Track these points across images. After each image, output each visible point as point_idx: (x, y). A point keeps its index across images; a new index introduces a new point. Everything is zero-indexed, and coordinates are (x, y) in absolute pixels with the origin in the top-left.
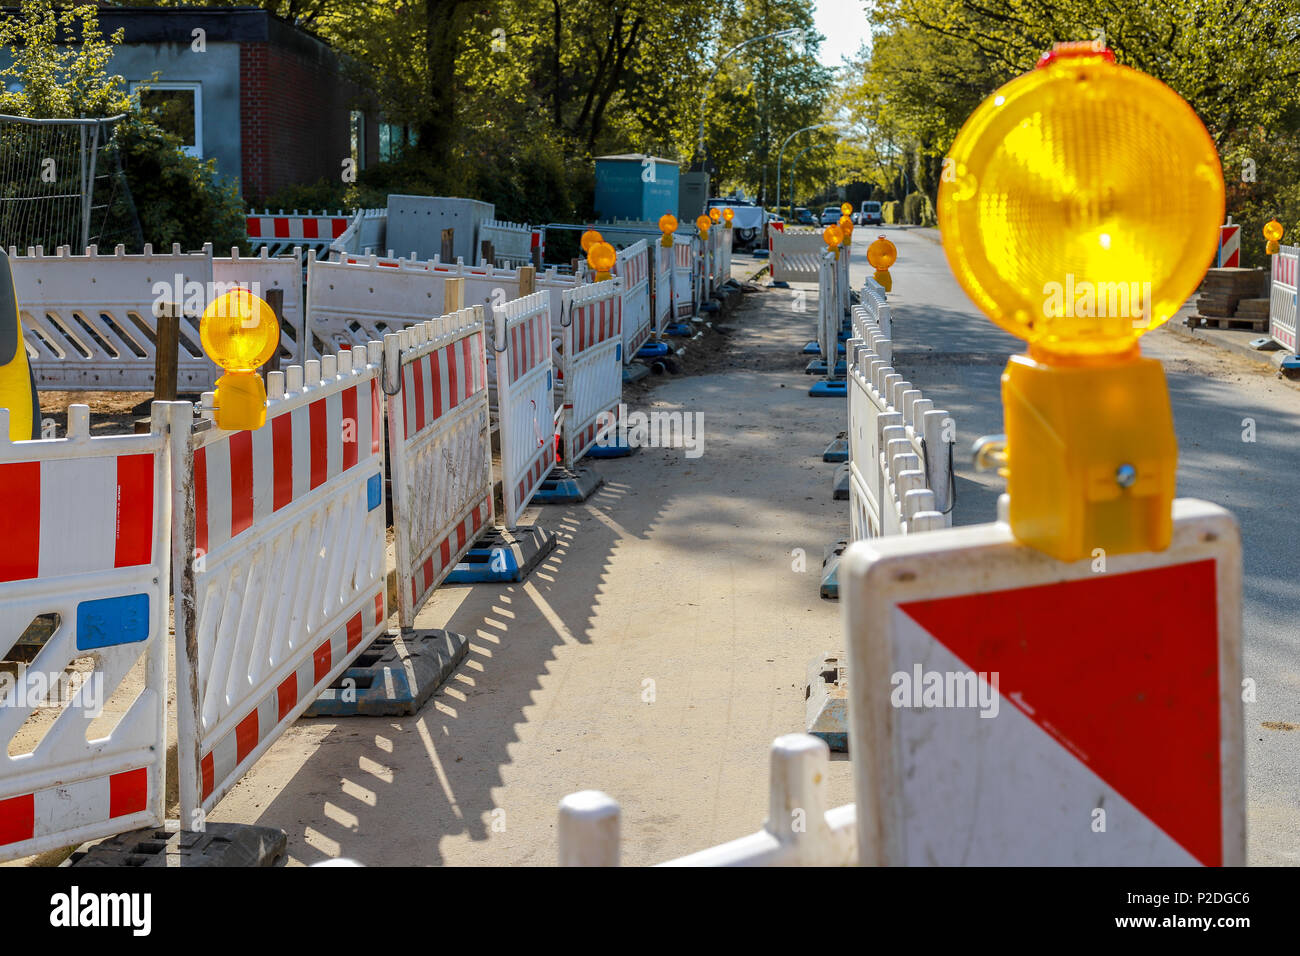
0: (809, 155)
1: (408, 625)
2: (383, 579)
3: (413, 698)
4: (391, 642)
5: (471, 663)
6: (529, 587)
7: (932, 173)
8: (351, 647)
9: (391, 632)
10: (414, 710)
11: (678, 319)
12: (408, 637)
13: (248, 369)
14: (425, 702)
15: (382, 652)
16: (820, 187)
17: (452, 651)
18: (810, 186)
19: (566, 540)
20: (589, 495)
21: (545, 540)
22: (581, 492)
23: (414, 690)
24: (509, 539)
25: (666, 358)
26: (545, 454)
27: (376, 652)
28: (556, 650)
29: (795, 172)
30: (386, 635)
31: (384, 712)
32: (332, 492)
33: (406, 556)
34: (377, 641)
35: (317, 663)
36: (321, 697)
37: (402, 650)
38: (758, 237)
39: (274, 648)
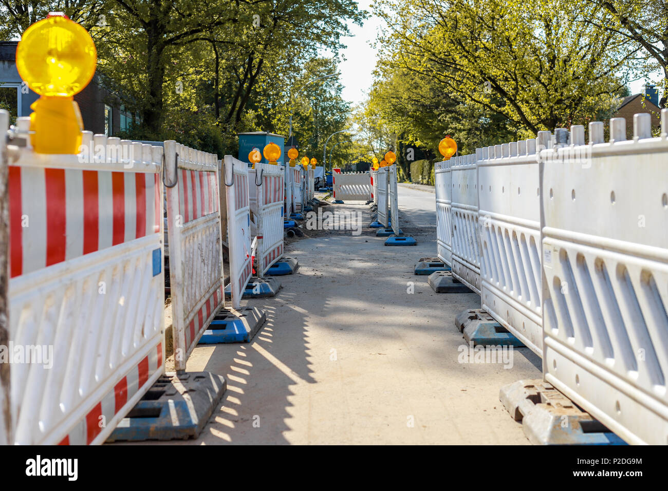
0: (339, 146)
1: (182, 368)
2: (162, 332)
3: (195, 425)
4: (170, 381)
5: (230, 399)
6: (255, 346)
7: (403, 155)
8: (141, 384)
9: (168, 374)
10: (197, 434)
11: (296, 211)
12: (183, 377)
13: (64, 94)
14: (203, 428)
15: (165, 388)
16: (344, 162)
17: (216, 389)
18: (340, 163)
19: (271, 318)
20: (277, 292)
21: (260, 316)
22: (272, 290)
23: (195, 420)
24: (238, 314)
25: (295, 228)
26: (247, 266)
27: (160, 389)
28: (292, 388)
29: (332, 155)
30: (165, 377)
31: (172, 437)
32: (127, 253)
33: (181, 315)
34: (158, 381)
35: (117, 396)
36: (120, 425)
37: (180, 387)
38: (321, 182)
39: (83, 380)
